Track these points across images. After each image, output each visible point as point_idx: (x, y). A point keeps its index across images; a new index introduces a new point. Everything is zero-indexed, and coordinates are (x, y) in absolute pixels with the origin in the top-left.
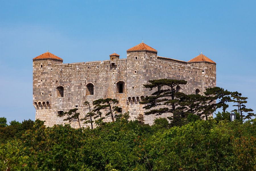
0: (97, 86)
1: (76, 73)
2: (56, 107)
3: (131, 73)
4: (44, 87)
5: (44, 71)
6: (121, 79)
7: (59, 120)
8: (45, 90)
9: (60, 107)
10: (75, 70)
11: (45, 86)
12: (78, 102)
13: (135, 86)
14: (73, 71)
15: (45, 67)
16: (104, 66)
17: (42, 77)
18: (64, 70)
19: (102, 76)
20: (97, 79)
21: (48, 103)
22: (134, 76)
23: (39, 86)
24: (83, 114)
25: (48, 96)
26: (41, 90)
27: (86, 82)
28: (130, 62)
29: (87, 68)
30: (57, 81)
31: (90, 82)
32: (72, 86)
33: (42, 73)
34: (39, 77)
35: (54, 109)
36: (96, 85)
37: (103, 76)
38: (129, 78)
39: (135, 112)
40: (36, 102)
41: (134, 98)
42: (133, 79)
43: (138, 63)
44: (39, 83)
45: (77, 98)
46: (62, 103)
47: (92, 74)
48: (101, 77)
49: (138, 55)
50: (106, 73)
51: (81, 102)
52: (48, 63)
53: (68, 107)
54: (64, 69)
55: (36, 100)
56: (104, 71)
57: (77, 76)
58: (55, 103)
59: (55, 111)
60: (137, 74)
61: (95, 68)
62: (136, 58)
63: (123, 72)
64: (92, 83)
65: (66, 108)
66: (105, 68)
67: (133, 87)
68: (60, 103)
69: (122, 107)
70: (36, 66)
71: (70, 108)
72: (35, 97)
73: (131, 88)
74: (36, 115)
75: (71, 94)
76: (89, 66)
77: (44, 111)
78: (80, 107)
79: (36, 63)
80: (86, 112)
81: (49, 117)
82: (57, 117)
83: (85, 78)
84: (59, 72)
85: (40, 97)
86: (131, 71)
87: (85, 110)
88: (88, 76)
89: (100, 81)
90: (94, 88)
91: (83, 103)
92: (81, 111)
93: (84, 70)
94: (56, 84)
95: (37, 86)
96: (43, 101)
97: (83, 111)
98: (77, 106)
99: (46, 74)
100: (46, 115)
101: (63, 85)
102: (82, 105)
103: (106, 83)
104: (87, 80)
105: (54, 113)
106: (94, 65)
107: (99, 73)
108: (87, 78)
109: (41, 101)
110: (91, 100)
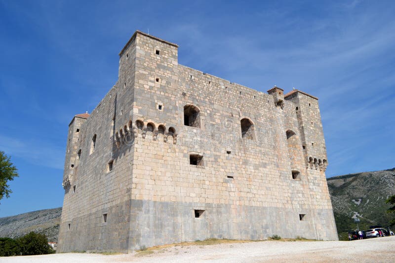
0: (259, 127)
1: (221, 93)
2: (185, 144)
3: (307, 123)
4: (162, 93)
5: (163, 64)
6: (290, 128)
7: (196, 174)
8: (166, 100)
9: (196, 147)
10: (218, 88)
11: (166, 94)
12: (231, 145)
13: (315, 144)
14: (216, 87)
15: (166, 57)
16: (264, 100)
17: (161, 72)
18: (197, 79)
20: (257, 116)
21: (172, 130)
22: (311, 128)
23: (151, 88)
24: (243, 170)
25: (172, 115)
26: (155, 97)
27: (241, 114)
28: (304, 107)
30: (184, 94)
31: (247, 117)
32: (217, 114)
33: (159, 67)
34: (152, 70)
35: (183, 148)
36: (257, 124)
37: (265, 114)
38: (306, 129)
40: (142, 120)
42: (311, 132)
43: (312, 112)
44: (151, 81)
46: (199, 139)
47: (249, 105)
48: (262, 114)
49: (311, 103)
50: (268, 111)
51: (237, 146)
52: (172, 52)
53: (212, 149)
54: (196, 77)
55: (143, 117)
56: (265, 107)
58: (184, 136)
59: (185, 152)
60: (314, 127)
61: (251, 97)
62: (310, 105)
64: (249, 118)
66: (265, 103)
67: (312, 144)
68: (195, 138)
69: (300, 171)
70: (145, 47)
71: (218, 154)
72: (140, 108)
73: (310, 144)
74: (137, 151)
75: (216, 126)
76: (241, 90)
77: (155, 145)
78: (236, 155)
79: (145, 41)
80: (247, 166)
81: (172, 163)
82: (189, 165)
83: (238, 107)
84: (186, 78)
85: (152, 112)
86: (306, 120)
87: (246, 163)
88: (243, 106)
89: (262, 120)
90: (255, 128)
91: (240, 149)
92: (238, 163)
93: (235, 94)
94: (183, 99)
95: (148, 87)
96: (160, 124)
97: (243, 164)
98: (229, 153)
99: (168, 72)
100: (163, 156)
101: (197, 105)
102: (238, 152)
103: (271, 126)
104: (241, 111)
105: (181, 155)
106: (250, 93)
107: (258, 108)
108: (240, 108)
109: (156, 122)
110: (253, 147)
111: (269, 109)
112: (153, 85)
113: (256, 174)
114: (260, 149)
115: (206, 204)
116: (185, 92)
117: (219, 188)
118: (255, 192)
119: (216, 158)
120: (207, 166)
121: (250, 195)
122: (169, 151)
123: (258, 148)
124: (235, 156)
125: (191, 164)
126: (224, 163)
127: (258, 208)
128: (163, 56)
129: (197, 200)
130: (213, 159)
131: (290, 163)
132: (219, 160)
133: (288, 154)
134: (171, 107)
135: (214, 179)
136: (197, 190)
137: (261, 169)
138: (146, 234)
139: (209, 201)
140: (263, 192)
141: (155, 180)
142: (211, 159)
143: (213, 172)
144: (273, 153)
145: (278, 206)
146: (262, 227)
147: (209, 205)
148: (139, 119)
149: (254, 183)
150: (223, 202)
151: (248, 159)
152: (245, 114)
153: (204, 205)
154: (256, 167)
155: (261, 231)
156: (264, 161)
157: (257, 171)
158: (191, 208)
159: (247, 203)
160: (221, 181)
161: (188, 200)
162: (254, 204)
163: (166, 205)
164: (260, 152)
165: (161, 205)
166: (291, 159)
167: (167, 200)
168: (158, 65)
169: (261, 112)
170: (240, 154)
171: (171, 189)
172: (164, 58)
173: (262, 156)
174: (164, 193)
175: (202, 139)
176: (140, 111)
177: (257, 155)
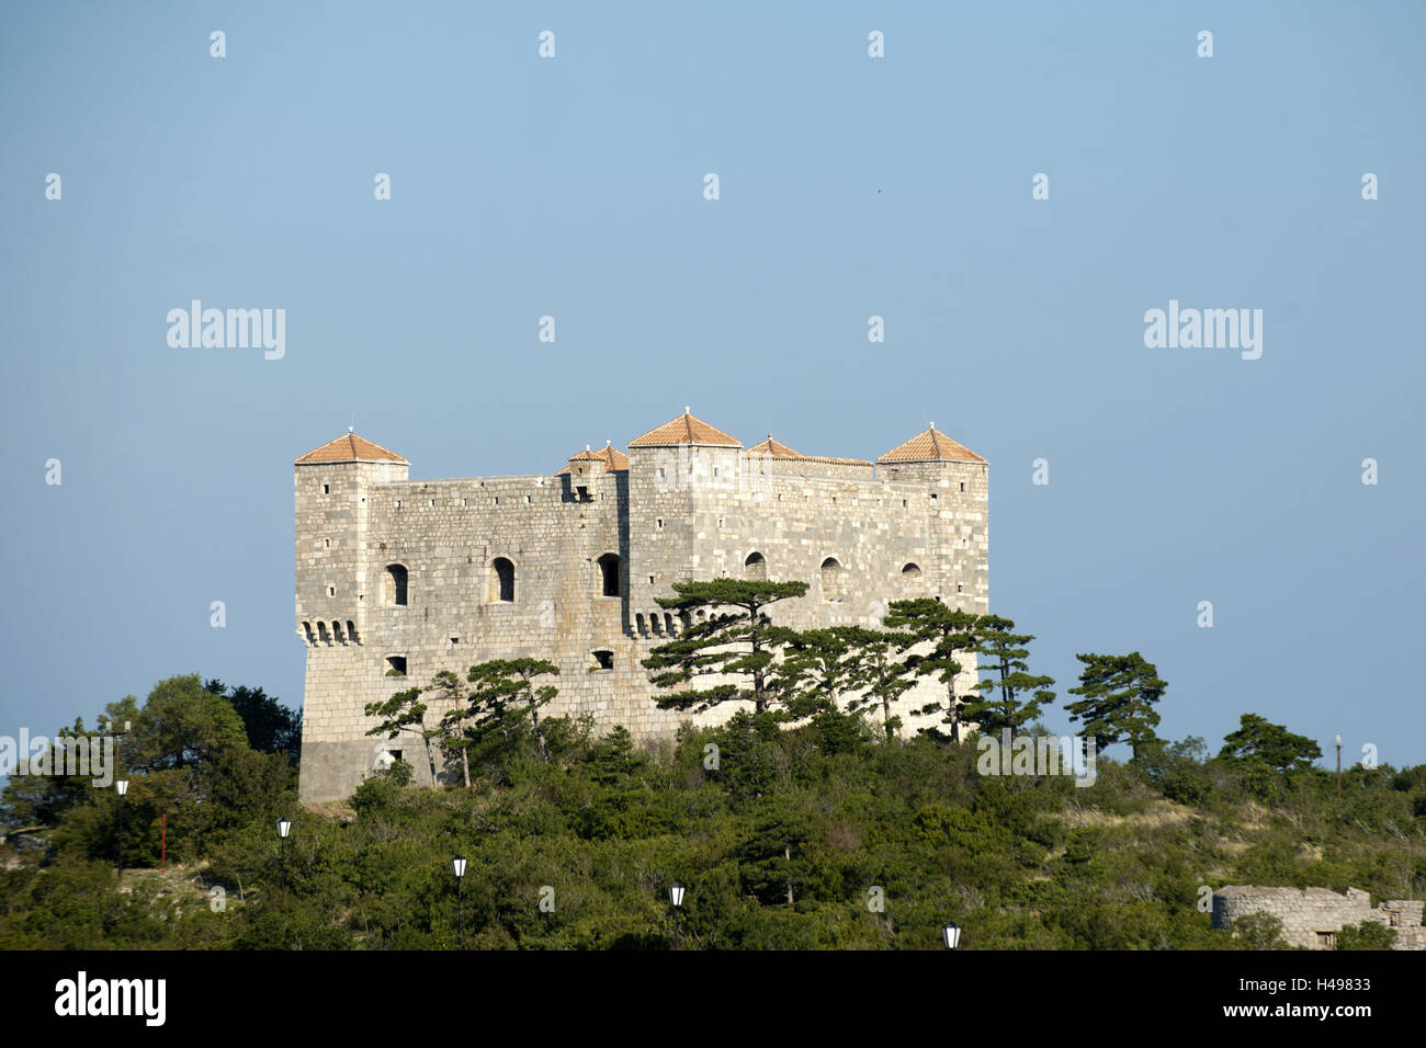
0: (526, 569)
1: (452, 518)
2: (380, 642)
3: (644, 526)
4: (335, 565)
5: (335, 509)
6: (610, 548)
8: (340, 576)
9: (396, 643)
10: (448, 508)
11: (341, 565)
12: (460, 625)
13: (659, 576)
14: (442, 509)
15: (339, 492)
16: (550, 496)
17: (330, 528)
18: (407, 505)
19: (543, 531)
20: (526, 544)
21: (351, 625)
22: (654, 537)
23: (318, 561)
25: (349, 600)
26: (324, 576)
27: (489, 552)
28: (640, 487)
29: (489, 501)
30: (383, 547)
31: (502, 555)
32: (439, 567)
33: (329, 516)
34: (319, 527)
35: (374, 650)
36: (522, 563)
37: (547, 531)
38: (636, 543)
40: (308, 620)
41: (654, 617)
42: (652, 549)
44: (318, 550)
45: (454, 611)
46: (401, 627)
47: (510, 523)
48: (540, 536)
50: (556, 521)
51: (471, 625)
52: (349, 478)
53: (423, 642)
54: (407, 501)
55: (309, 615)
56: (550, 514)
57: (453, 530)
58: (378, 628)
59: (378, 656)
60: (665, 531)
61: (520, 500)
64: (507, 556)
65: (416, 648)
66: (555, 504)
67: (652, 579)
68: (395, 628)
69: (613, 650)
70: (307, 487)
71: (433, 647)
72: (304, 601)
73: (644, 580)
74: (309, 670)
76: (496, 495)
77: (335, 655)
78: (467, 642)
79: (307, 475)
81: (356, 679)
82: (382, 678)
83: (484, 537)
84: (389, 511)
85: (321, 604)
86: (642, 519)
87: (484, 655)
88: (495, 532)
89: (536, 551)
90: (516, 575)
91: (477, 630)
92: (470, 657)
93: (481, 508)
94: (381, 557)
95: (312, 562)
96: (334, 620)
97: (478, 658)
98: (455, 640)
99: (342, 521)
100: (344, 670)
101: (404, 560)
102: (473, 636)
103: (557, 557)
104: (490, 543)
105: (371, 662)
106: (517, 493)
107: (532, 522)
108: (489, 537)
109: (327, 618)
110: (505, 619)
111: (560, 517)
114: (520, 618)
115: (403, 740)
116: (384, 541)
120: (412, 674)
122: (354, 659)
123: (515, 618)
124: (465, 646)
125: (386, 674)
126: (443, 663)
128: (334, 493)
130: (422, 660)
131: (589, 636)
132: (434, 659)
133: (590, 616)
134: (347, 586)
139: (410, 735)
141: (332, 711)
142: (418, 661)
143: (421, 684)
147: (408, 742)
148: (304, 620)
151: (490, 645)
152: (497, 548)
153: (400, 742)
156: (524, 644)
163: (345, 746)
164: (520, 625)
165: (339, 747)
166: (594, 625)
167: (346, 738)
168: (326, 513)
169: (538, 531)
170: (475, 640)
171: (353, 722)
172: (335, 496)
173: (523, 632)
174: (343, 729)
175: (407, 627)
176: (305, 607)
177: (512, 633)
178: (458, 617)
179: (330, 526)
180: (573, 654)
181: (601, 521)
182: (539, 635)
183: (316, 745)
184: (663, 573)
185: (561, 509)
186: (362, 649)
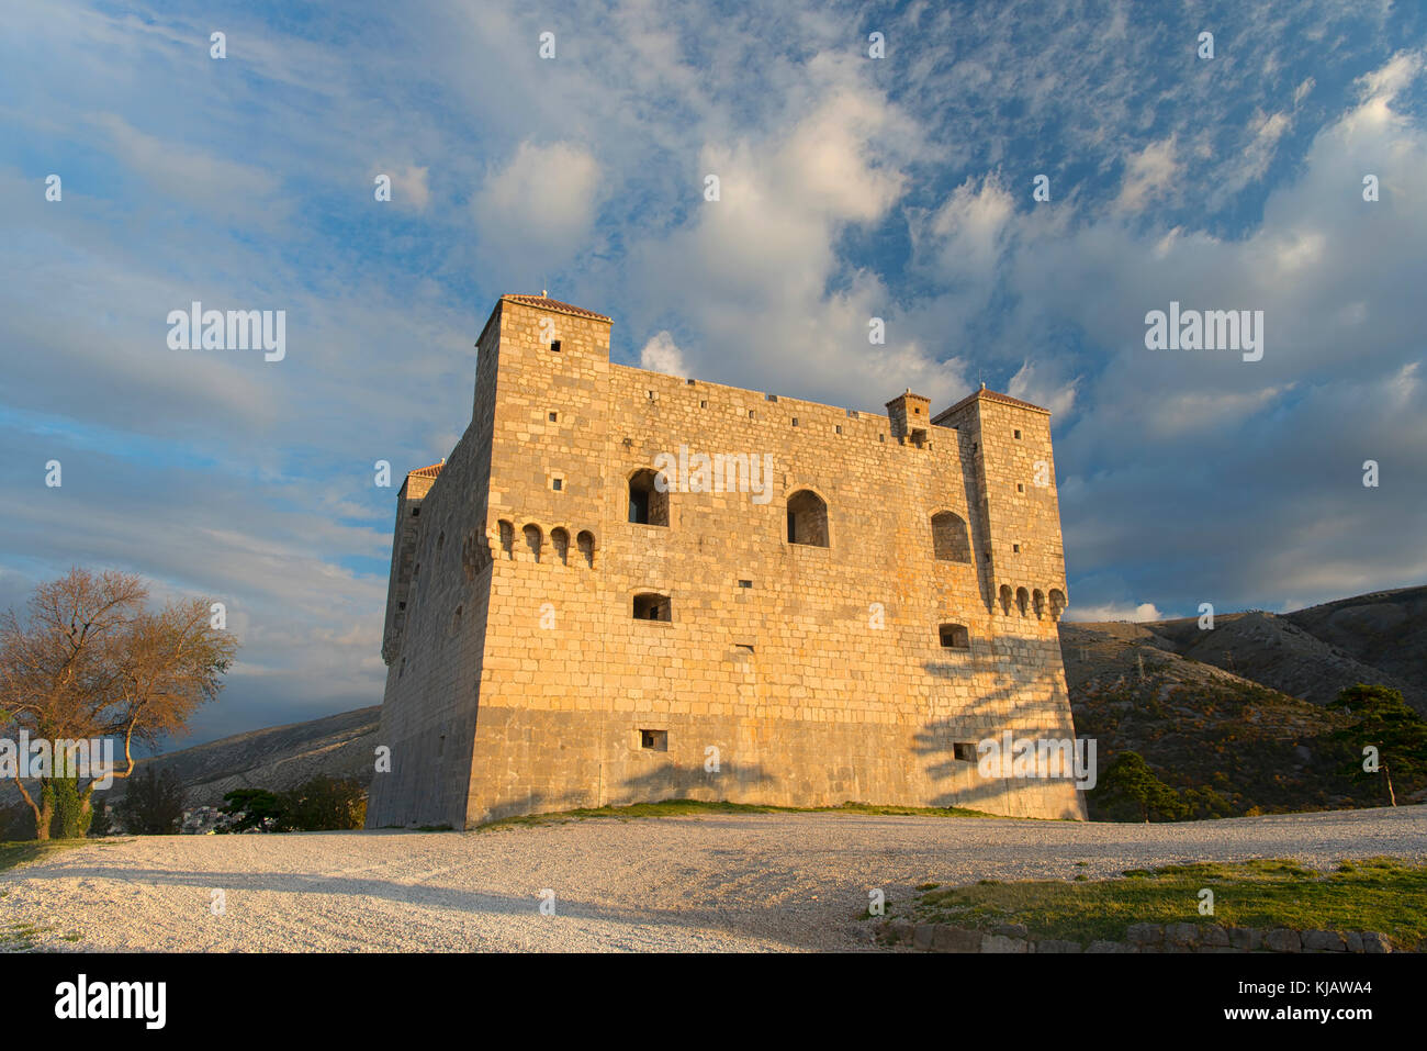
0: (843, 509)
1: (734, 429)
2: (624, 569)
3: (1002, 486)
4: (564, 449)
5: (568, 374)
6: (946, 505)
7: (648, 641)
8: (573, 466)
9: (653, 574)
10: (727, 416)
11: (576, 451)
12: (754, 564)
13: (1025, 545)
14: (720, 415)
15: (578, 355)
16: (866, 433)
17: (562, 396)
18: (665, 398)
20: (840, 481)
21: (586, 539)
22: (1016, 502)
23: (535, 438)
24: (783, 626)
25: (588, 501)
26: (545, 460)
27: (789, 481)
28: (996, 444)
29: (784, 420)
30: (628, 443)
31: (808, 487)
33: (559, 382)
34: (539, 393)
35: (615, 579)
36: (837, 502)
37: (867, 471)
38: (995, 505)
39: (1024, 652)
40: (510, 518)
41: (1021, 592)
42: (1015, 514)
43: (1025, 455)
44: (536, 422)
45: (744, 545)
46: (661, 554)
47: (817, 452)
48: (858, 474)
49: (1025, 427)
50: (877, 463)
51: (770, 566)
52: (595, 340)
53: (698, 578)
54: (664, 394)
55: (512, 512)
56: (868, 452)
57: (736, 443)
58: (621, 550)
59: (622, 588)
60: (1027, 498)
61: (827, 429)
62: (1017, 434)
63: (953, 475)
64: (814, 489)
65: (687, 586)
66: (872, 443)
67: (1016, 547)
68: (652, 553)
69: (967, 625)
70: (523, 336)
71: (712, 588)
72: (506, 490)
73: (1008, 548)
74: (496, 593)
75: (711, 517)
76: (795, 415)
77: (544, 576)
78: (764, 588)
79: (524, 320)
80: (798, 618)
81: (584, 617)
82: (630, 620)
83: (782, 461)
84: (636, 400)
85: (536, 499)
86: (1000, 479)
87: (793, 608)
88: (797, 457)
89: (855, 490)
90: (829, 514)
91: (780, 574)
92: (770, 609)
93: (775, 426)
94: (624, 456)
95: (527, 437)
96: (556, 525)
97: (783, 612)
98: (747, 584)
99: (580, 392)
100: (563, 602)
102: (774, 582)
103: (882, 504)
104: (790, 470)
105: (611, 596)
106: (823, 419)
107: (846, 457)
108: (789, 462)
109: (545, 520)
110: (819, 565)
111: (881, 459)
112: (538, 429)
113: (822, 636)
114: (840, 568)
115: (670, 715)
116: (630, 437)
117: (710, 675)
118: (815, 683)
119: (707, 602)
120: (680, 620)
121: (797, 693)
122: (579, 587)
123: (834, 567)
124: (762, 593)
125: (635, 617)
126: (730, 612)
127: (820, 726)
128: (570, 353)
129: (644, 706)
130: (696, 603)
131: (935, 604)
132: (714, 605)
133: (933, 579)
134: (585, 482)
135: (697, 654)
136: (649, 682)
137: (839, 623)
138: (509, 787)
139: (682, 708)
140: (839, 684)
141: (538, 661)
142: (691, 604)
143: (697, 636)
144: (881, 579)
145: (885, 721)
146: (831, 777)
147: (677, 718)
148: (502, 517)
149: (815, 662)
150: (717, 709)
151: (800, 597)
152: (802, 477)
153: (664, 718)
154: (825, 619)
155: (827, 786)
156: (849, 602)
157: (825, 629)
158: (629, 726)
159: (788, 714)
160: (717, 656)
161: (622, 706)
162: (807, 715)
163: (563, 718)
164: (841, 577)
165: (552, 719)
166: (940, 591)
167: (567, 706)
168: (555, 377)
169: (854, 469)
170: (778, 587)
171: (579, 680)
172: (571, 359)
173: (847, 587)
174: (561, 691)
175: (670, 554)
176: (506, 499)
177: (831, 585)
178: (750, 553)
179: (559, 396)
180: (916, 623)
181: (933, 472)
182: (869, 594)
183: (507, 713)
184: (1029, 543)
185: (882, 449)
186: (596, 575)
